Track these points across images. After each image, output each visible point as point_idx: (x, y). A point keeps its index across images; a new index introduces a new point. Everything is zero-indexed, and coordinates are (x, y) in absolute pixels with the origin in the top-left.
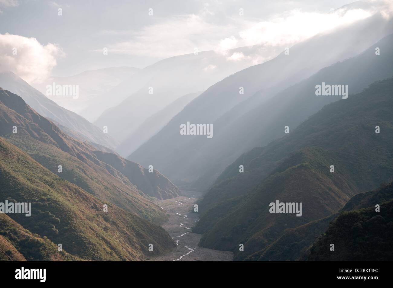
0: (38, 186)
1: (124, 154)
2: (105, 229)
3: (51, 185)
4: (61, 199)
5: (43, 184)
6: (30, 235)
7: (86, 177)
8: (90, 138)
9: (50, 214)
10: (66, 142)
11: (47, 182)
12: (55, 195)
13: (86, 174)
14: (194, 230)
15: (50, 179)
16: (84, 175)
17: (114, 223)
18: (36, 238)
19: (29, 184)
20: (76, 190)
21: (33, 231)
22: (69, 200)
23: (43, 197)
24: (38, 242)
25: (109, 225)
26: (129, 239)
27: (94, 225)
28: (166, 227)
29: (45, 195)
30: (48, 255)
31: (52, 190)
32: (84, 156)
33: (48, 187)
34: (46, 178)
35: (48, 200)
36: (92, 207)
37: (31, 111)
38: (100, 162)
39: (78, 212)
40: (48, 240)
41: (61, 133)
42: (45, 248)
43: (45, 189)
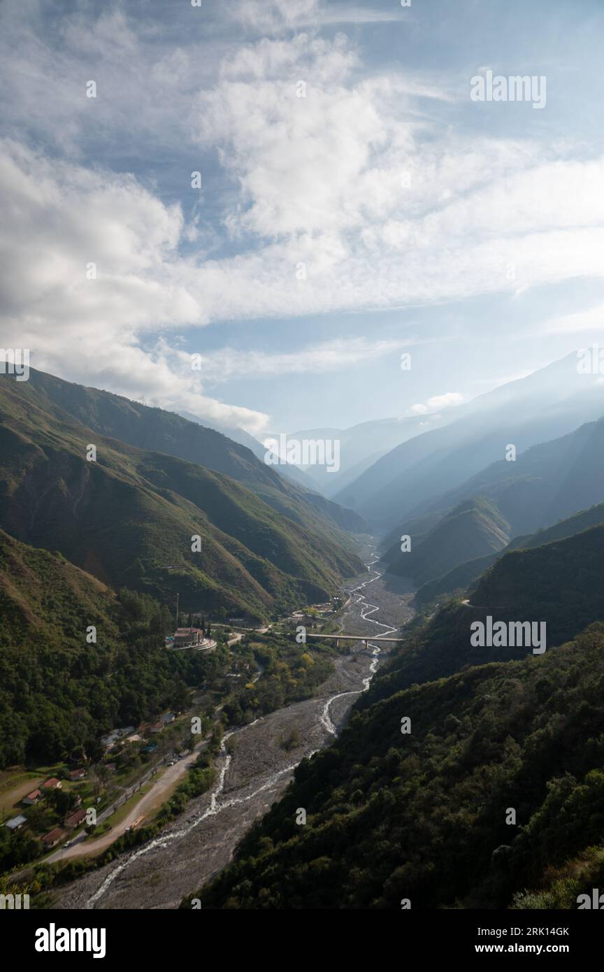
0: (262, 519)
1: (328, 496)
2: (313, 555)
3: (272, 518)
4: (279, 529)
5: (266, 517)
6: (255, 556)
7: (299, 513)
8: (304, 484)
9: (270, 541)
10: (284, 485)
11: (269, 516)
12: (275, 526)
13: (298, 510)
14: (383, 560)
15: (271, 514)
16: (296, 511)
17: (319, 551)
18: (260, 560)
19: (255, 517)
20: (291, 523)
21: (257, 554)
22: (285, 531)
23: (266, 528)
24: (261, 563)
25: (315, 552)
27: (304, 551)
28: (359, 555)
29: (268, 526)
30: (268, 574)
31: (273, 522)
32: (298, 497)
33: (270, 520)
34: (268, 513)
35: (270, 530)
36: (303, 538)
37: (259, 461)
38: (310, 502)
39: (292, 541)
40: (269, 561)
41: (280, 478)
42: (266, 567)
43: (268, 521)
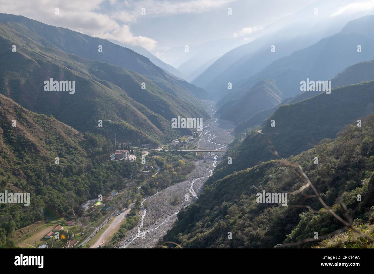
0: (156, 94)
1: (189, 81)
2: (183, 111)
3: (161, 94)
4: (165, 99)
5: (158, 93)
6: (153, 113)
7: (175, 90)
8: (176, 75)
9: (161, 105)
10: (167, 76)
11: (159, 92)
12: (163, 98)
13: (175, 89)
14: (218, 112)
15: (160, 91)
16: (174, 90)
17: (186, 109)
18: (156, 115)
19: (153, 93)
20: (171, 95)
21: (154, 112)
22: (168, 100)
23: (158, 98)
24: (156, 116)
25: (184, 110)
26: (192, 115)
27: (178, 110)
28: (206, 110)
29: (159, 97)
30: (160, 121)
31: (161, 96)
32: (174, 82)
33: (160, 95)
34: (159, 91)
35: (160, 99)
36: (177, 103)
37: (152, 64)
38: (180, 85)
39: (172, 105)
40: (160, 115)
41: (164, 72)
42: (159, 118)
43: (159, 95)
